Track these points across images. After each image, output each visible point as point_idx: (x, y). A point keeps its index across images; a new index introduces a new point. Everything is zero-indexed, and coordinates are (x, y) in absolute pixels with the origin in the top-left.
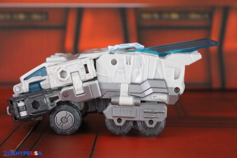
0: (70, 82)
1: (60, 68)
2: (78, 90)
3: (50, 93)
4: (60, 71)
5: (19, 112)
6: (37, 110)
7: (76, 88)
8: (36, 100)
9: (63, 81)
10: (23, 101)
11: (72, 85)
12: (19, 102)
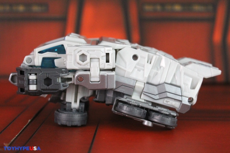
0: (87, 67)
1: (81, 51)
2: (94, 77)
3: (65, 73)
4: (81, 53)
5: (29, 84)
6: (48, 87)
7: (92, 75)
8: (50, 77)
9: (80, 65)
10: (36, 74)
11: (89, 70)
12: (30, 74)
